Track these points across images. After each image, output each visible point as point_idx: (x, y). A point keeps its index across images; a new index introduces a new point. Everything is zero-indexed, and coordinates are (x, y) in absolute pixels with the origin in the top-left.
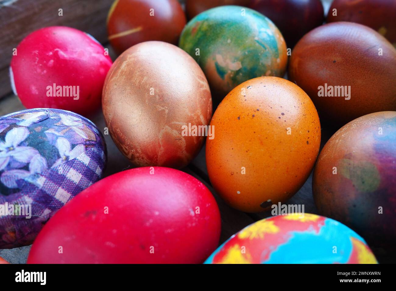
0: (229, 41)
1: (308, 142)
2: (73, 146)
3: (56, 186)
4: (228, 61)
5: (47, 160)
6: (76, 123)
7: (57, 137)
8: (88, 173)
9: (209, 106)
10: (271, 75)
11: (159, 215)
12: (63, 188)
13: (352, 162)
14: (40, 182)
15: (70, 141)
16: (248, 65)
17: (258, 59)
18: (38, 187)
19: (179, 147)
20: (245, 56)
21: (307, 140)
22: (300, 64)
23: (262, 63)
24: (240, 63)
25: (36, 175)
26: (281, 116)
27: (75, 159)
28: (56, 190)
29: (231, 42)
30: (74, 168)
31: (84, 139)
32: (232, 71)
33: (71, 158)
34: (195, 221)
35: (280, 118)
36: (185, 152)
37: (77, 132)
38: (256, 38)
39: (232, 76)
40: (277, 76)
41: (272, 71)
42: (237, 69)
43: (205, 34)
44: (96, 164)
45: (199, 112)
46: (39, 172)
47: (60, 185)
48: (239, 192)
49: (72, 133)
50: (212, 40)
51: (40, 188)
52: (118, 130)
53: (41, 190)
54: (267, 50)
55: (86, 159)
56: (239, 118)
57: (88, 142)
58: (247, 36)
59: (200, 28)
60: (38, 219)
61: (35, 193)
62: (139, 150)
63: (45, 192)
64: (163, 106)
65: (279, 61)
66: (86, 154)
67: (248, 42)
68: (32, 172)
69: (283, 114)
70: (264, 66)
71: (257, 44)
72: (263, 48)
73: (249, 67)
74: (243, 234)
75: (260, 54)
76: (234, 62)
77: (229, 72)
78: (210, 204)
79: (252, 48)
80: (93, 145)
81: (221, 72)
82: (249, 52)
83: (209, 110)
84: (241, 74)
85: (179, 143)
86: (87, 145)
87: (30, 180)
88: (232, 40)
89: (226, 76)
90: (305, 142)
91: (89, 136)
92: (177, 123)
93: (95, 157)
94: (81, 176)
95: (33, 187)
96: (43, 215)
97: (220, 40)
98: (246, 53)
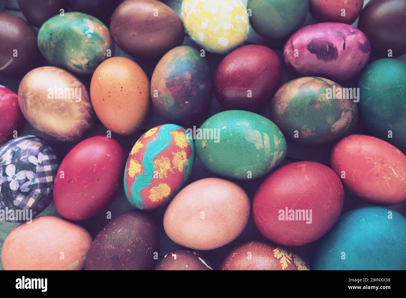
0: (73, 50)
1: (140, 93)
2: (37, 156)
3: (44, 178)
4: (79, 61)
5: (32, 171)
6: (28, 144)
7: (27, 158)
8: (51, 162)
9: (86, 94)
12: (47, 176)
14: (37, 181)
15: (34, 156)
17: (95, 52)
18: (38, 184)
19: (85, 125)
20: (87, 54)
21: (139, 91)
23: (98, 53)
24: (86, 59)
25: (33, 180)
27: (42, 161)
28: (45, 179)
30: (45, 165)
31: (38, 149)
32: (85, 64)
33: (41, 163)
34: (112, 157)
35: (121, 91)
36: (89, 125)
37: (33, 149)
38: (86, 41)
39: (86, 66)
42: (87, 62)
43: (56, 51)
44: (51, 156)
46: (33, 177)
47: (45, 176)
48: (123, 132)
49: (31, 151)
51: (39, 183)
52: (50, 134)
53: (40, 184)
54: (96, 44)
55: (46, 158)
56: (103, 100)
57: (41, 149)
58: (80, 42)
60: (47, 194)
61: (39, 186)
62: (67, 137)
63: (42, 183)
65: (106, 45)
66: (44, 155)
67: (83, 45)
68: (31, 180)
69: (122, 88)
70: (100, 53)
71: (89, 44)
72: (93, 44)
73: (92, 58)
74: (133, 152)
75: (94, 49)
76: (83, 59)
77: (84, 66)
78: (114, 146)
79: (88, 48)
80: (43, 148)
81: (80, 67)
84: (91, 64)
85: (83, 123)
86: (41, 150)
87: (33, 183)
89: (83, 68)
91: (39, 146)
93: (48, 153)
94: (50, 166)
95: (36, 185)
96: (48, 191)
97: (67, 51)
98: (86, 52)
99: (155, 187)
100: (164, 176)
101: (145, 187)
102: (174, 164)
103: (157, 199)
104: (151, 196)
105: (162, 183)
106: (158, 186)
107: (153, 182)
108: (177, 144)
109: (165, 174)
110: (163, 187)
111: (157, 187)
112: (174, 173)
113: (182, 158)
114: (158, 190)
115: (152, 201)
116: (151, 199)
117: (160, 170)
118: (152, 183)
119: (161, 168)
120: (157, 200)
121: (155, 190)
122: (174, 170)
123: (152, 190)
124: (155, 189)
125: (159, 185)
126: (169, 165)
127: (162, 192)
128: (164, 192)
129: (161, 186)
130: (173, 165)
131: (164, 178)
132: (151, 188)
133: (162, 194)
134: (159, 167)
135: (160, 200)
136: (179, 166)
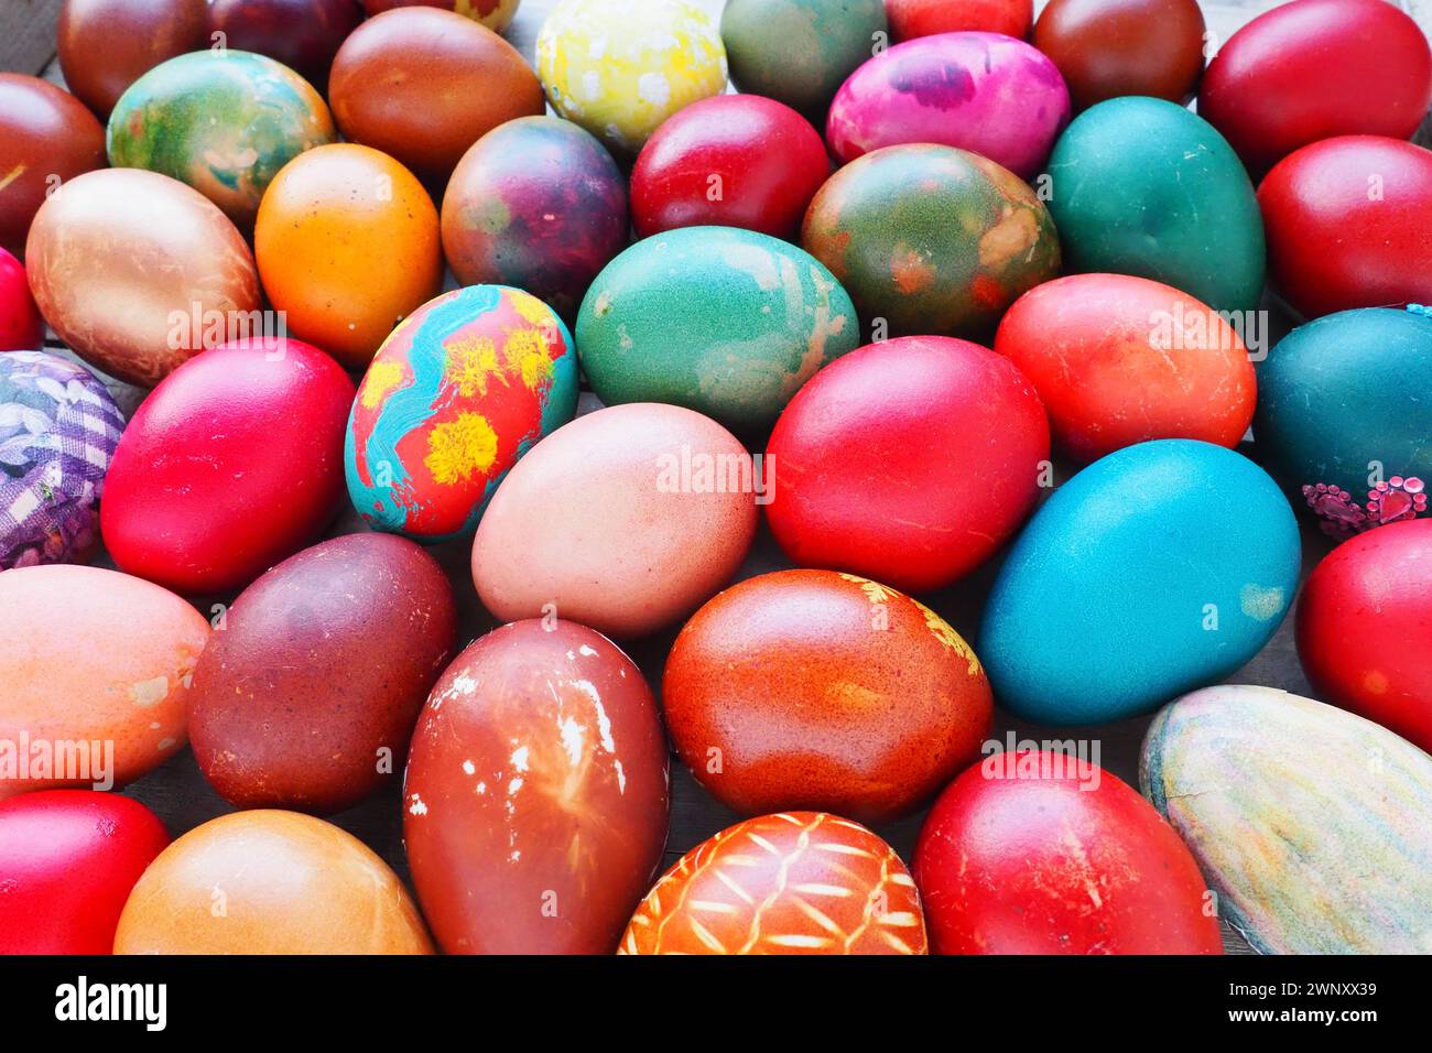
0: (213, 121)
1: (410, 216)
2: (64, 385)
3: (80, 444)
4: (230, 155)
5: (45, 412)
7: (33, 380)
10: (313, 146)
12: (90, 444)
13: (471, 207)
14: (56, 443)
15: (54, 379)
16: (268, 148)
17: (278, 131)
18: (57, 451)
20: (255, 135)
21: (407, 213)
22: (350, 108)
23: (289, 136)
24: (251, 150)
25: (44, 436)
26: (354, 196)
27: (80, 401)
28: (83, 450)
29: (218, 121)
30: (87, 413)
31: (71, 373)
32: (246, 169)
33: (74, 402)
35: (353, 198)
38: (257, 98)
39: (249, 177)
40: (322, 143)
41: (312, 141)
42: (253, 162)
43: (163, 129)
44: (109, 405)
45: (230, 251)
46: (45, 430)
47: (84, 441)
48: (352, 327)
49: (47, 369)
50: (182, 131)
51: (61, 452)
53: (64, 454)
54: (285, 110)
55: (95, 400)
57: (78, 377)
58: (239, 100)
59: (147, 121)
60: (83, 501)
61: (58, 460)
63: (70, 455)
64: (171, 264)
65: (313, 119)
66: (89, 391)
67: (246, 110)
68: (36, 433)
69: (354, 192)
70: (292, 138)
71: (264, 108)
72: (277, 111)
73: (269, 151)
75: (276, 122)
76: (241, 151)
77: (242, 172)
79: (257, 118)
80: (88, 379)
81: (229, 180)
82: (258, 124)
83: (244, 245)
84: (263, 168)
86: (80, 379)
87: (41, 445)
88: (216, 117)
89: (240, 183)
90: (407, 216)
92: (207, 279)
94: (102, 423)
95: (50, 452)
96: (85, 492)
97: (198, 125)
98: (254, 129)
99: (448, 426)
100: (475, 387)
101: (412, 427)
102: (508, 358)
103: (452, 473)
104: (435, 456)
105: (469, 412)
106: (455, 419)
107: (441, 406)
108: (517, 311)
109: (481, 383)
110: (473, 428)
111: (454, 426)
112: (508, 385)
113: (532, 348)
114: (457, 436)
115: (437, 478)
116: (433, 470)
117: (464, 369)
118: (436, 411)
119: (466, 365)
120: (451, 477)
121: (445, 436)
122: (509, 376)
123: (436, 436)
124: (446, 431)
125: (460, 416)
126: (492, 358)
127: (469, 447)
128: (476, 448)
129: (465, 420)
130: (506, 360)
131: (478, 394)
132: (434, 428)
133: (469, 454)
134: (462, 362)
135: (461, 477)
136: (525, 368)
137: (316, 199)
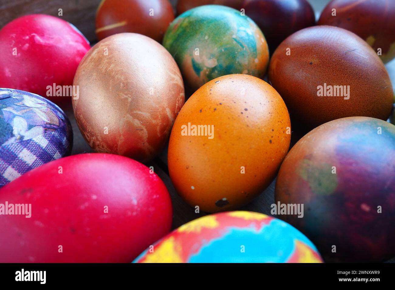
0: (206, 37)
1: (271, 141)
2: (30, 127)
3: (5, 165)
4: (204, 58)
6: (39, 106)
7: (15, 116)
8: (44, 156)
9: (178, 101)
11: (97, 200)
12: (13, 167)
13: (311, 163)
15: (27, 122)
16: (224, 63)
17: (234, 58)
19: (141, 138)
20: (221, 54)
21: (270, 138)
22: (278, 65)
23: (238, 62)
24: (216, 60)
26: (244, 112)
27: (31, 140)
28: (5, 169)
29: (208, 39)
30: (28, 149)
31: (44, 122)
32: (208, 68)
33: (26, 139)
34: (137, 210)
35: (242, 113)
36: (147, 144)
37: (38, 114)
38: (234, 36)
39: (207, 73)
40: (254, 75)
41: (248, 71)
42: (213, 66)
43: (184, 31)
44: (54, 149)
45: (165, 104)
47: (10, 164)
48: (193, 188)
49: (31, 114)
50: (191, 36)
52: (81, 116)
54: (244, 49)
55: (44, 143)
56: (201, 111)
57: (48, 126)
58: (225, 33)
59: (181, 25)
62: (99, 138)
64: (126, 95)
65: (257, 61)
66: (45, 136)
67: (225, 39)
69: (246, 110)
70: (240, 64)
71: (234, 42)
72: (240, 47)
73: (224, 65)
74: (183, 228)
75: (236, 53)
76: (210, 58)
77: (205, 69)
78: (158, 196)
79: (228, 46)
80: (55, 129)
81: (197, 69)
82: (226, 49)
83: (178, 104)
84: (216, 72)
85: (140, 133)
86: (47, 128)
88: (209, 36)
89: (202, 73)
90: (268, 140)
91: (51, 120)
92: (140, 112)
93: (53, 141)
94: (35, 157)
97: (198, 36)
98: (223, 50)
137: (221, 102)
